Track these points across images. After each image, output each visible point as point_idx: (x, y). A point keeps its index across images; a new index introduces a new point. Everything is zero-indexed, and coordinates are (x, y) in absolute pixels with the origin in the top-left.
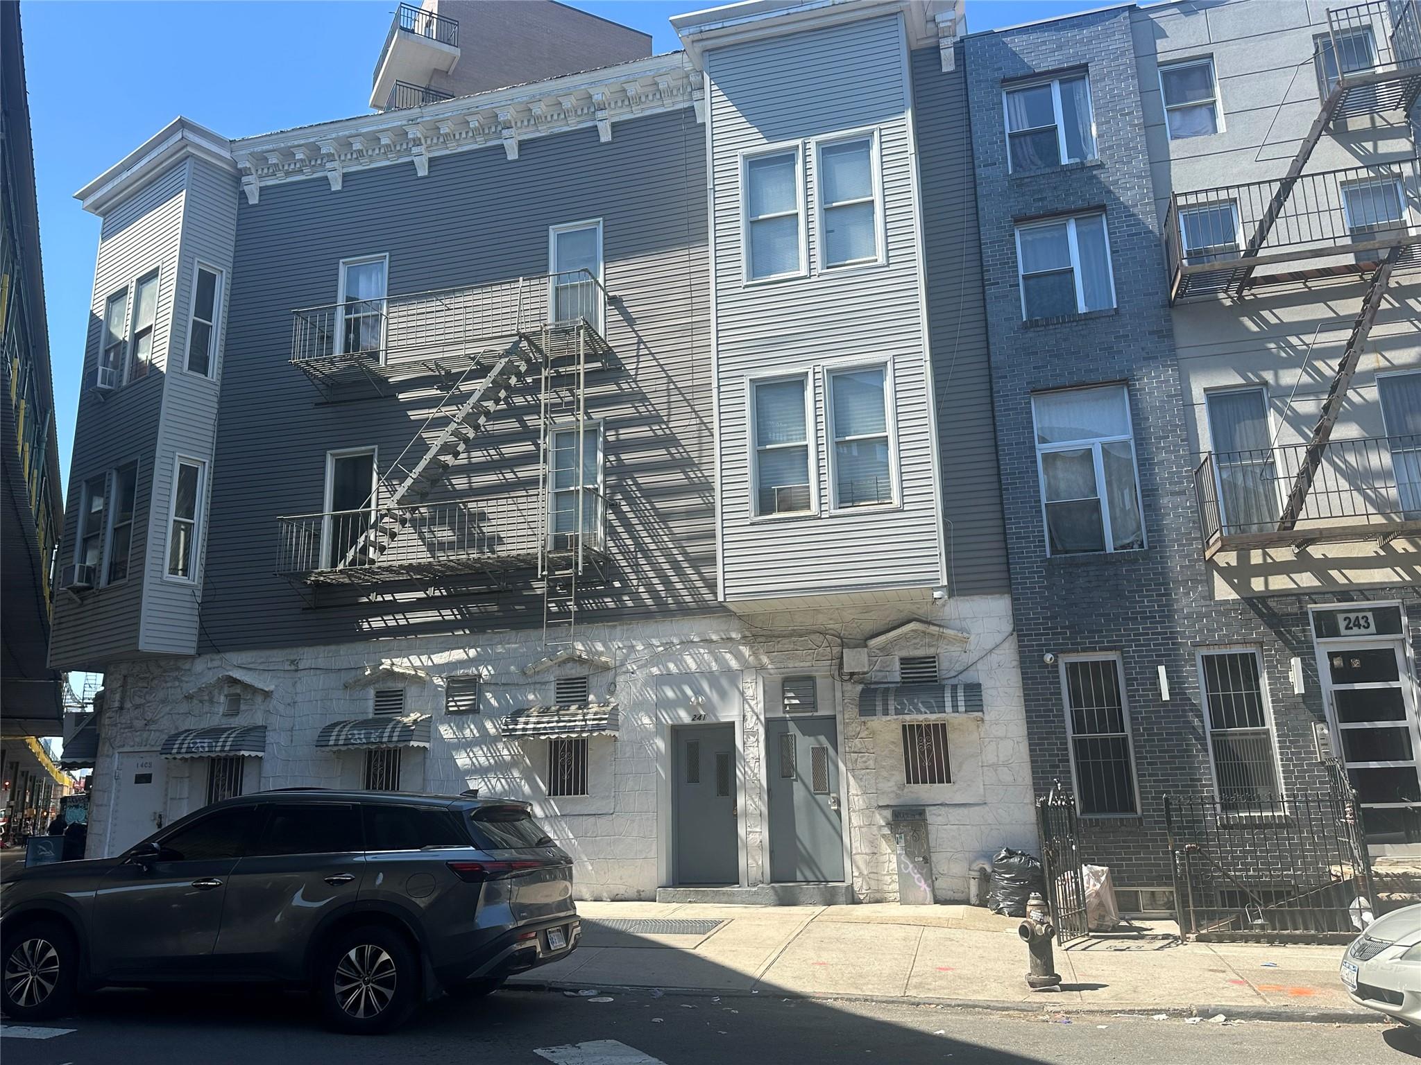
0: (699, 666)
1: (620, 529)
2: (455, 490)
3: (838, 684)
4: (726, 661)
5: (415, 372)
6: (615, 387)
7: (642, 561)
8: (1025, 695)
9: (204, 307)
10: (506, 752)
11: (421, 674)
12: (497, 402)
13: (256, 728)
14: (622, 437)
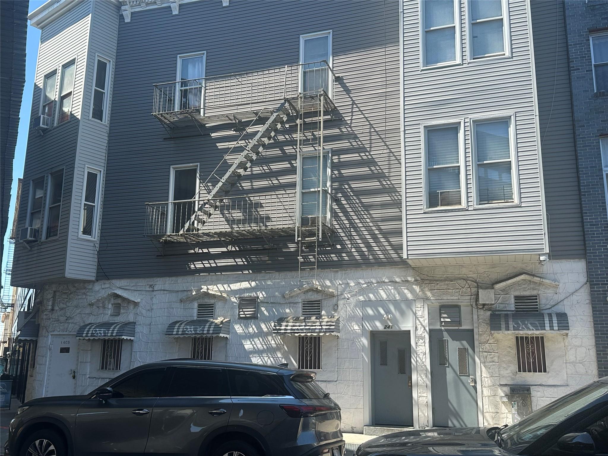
0: (388, 296)
1: (341, 214)
2: (243, 189)
3: (475, 311)
4: (405, 294)
5: (222, 121)
6: (338, 130)
7: (354, 234)
8: (594, 321)
9: (100, 82)
10: (273, 342)
11: (225, 295)
12: (269, 139)
13: (129, 323)
14: (342, 160)
